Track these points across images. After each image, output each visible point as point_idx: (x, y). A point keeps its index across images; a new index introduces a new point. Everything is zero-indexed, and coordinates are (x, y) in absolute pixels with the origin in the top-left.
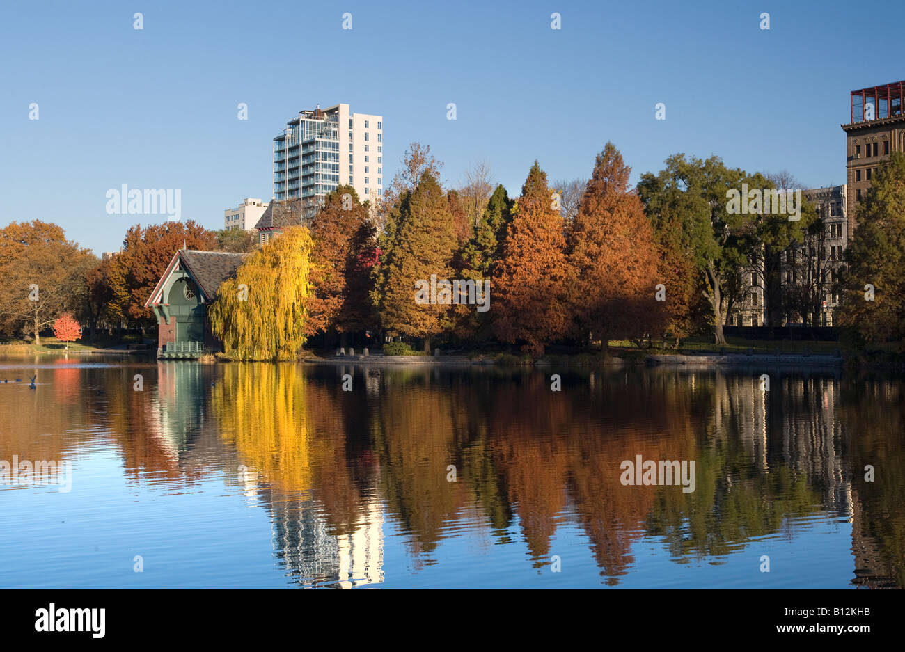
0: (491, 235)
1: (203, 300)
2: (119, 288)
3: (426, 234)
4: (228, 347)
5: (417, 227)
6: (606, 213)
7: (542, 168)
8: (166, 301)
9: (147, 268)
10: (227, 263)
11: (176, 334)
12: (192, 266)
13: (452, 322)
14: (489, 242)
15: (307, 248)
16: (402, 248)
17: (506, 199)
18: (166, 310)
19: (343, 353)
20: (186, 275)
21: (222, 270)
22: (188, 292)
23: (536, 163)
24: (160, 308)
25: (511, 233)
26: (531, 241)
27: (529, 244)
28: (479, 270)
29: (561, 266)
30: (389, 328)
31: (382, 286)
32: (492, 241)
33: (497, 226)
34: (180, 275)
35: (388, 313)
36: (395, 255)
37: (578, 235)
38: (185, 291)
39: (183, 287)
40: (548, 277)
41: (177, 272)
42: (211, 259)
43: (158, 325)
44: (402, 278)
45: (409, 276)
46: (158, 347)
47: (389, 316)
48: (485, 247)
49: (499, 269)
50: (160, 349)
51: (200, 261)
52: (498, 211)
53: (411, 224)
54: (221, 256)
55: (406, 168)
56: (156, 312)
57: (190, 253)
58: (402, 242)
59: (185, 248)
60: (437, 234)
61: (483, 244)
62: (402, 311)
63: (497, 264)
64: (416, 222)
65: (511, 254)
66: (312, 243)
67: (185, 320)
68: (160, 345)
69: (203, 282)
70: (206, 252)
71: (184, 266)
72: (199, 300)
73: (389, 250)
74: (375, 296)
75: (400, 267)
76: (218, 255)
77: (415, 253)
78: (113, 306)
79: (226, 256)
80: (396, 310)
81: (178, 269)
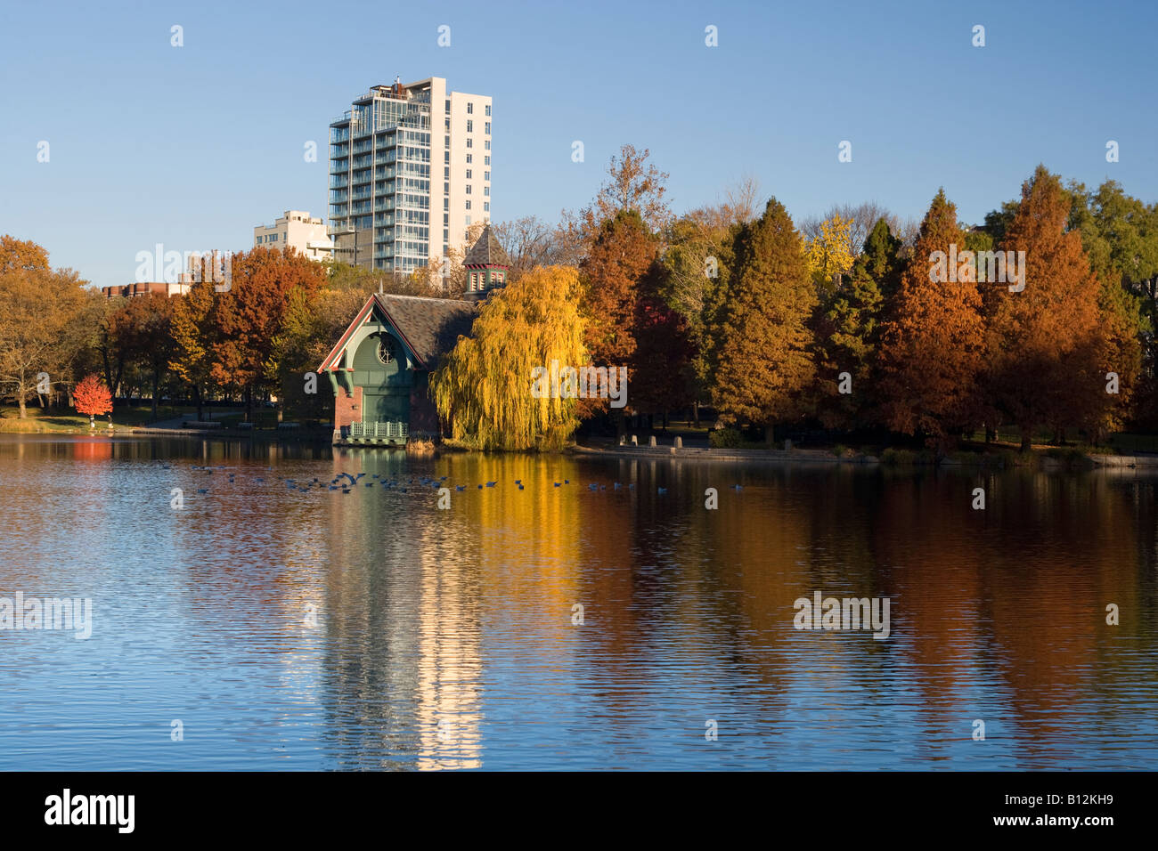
0: (873, 287)
1: (409, 364)
2: (190, 340)
3: (777, 284)
4: (458, 431)
5: (765, 274)
6: (1042, 263)
7: (949, 198)
8: (350, 364)
9: (238, 314)
10: (435, 313)
11: (363, 411)
12: (394, 318)
13: (811, 403)
14: (872, 297)
15: (576, 297)
16: (742, 301)
17: (891, 240)
18: (348, 377)
19: (634, 443)
20: (383, 329)
21: (431, 324)
22: (382, 353)
23: (941, 191)
24: (340, 375)
25: (907, 286)
26: (940, 298)
27: (935, 301)
28: (856, 335)
29: (978, 332)
30: (723, 410)
31: (712, 352)
32: (874, 295)
33: (881, 276)
34: (374, 329)
35: (722, 391)
36: (732, 311)
37: (1002, 290)
38: (378, 351)
39: (375, 346)
40: (962, 346)
41: (368, 325)
42: (415, 307)
43: (334, 398)
44: (746, 343)
45: (755, 341)
46: (334, 428)
47: (725, 395)
48: (867, 303)
49: (890, 335)
50: (337, 431)
51: (402, 310)
52: (881, 252)
53: (756, 269)
54: (426, 302)
55: (614, 181)
56: (333, 378)
57: (388, 298)
58: (742, 294)
59: (381, 291)
60: (792, 283)
61: (863, 300)
62: (745, 388)
63: (887, 327)
64: (765, 267)
65: (911, 315)
66: (581, 290)
67: (375, 391)
68: (338, 425)
69: (411, 339)
70: (406, 297)
71: (379, 315)
72: (402, 364)
73: (720, 304)
74: (701, 366)
75: (741, 327)
76: (422, 302)
77: (764, 310)
78: (175, 366)
79: (432, 303)
80: (738, 387)
81: (369, 321)
